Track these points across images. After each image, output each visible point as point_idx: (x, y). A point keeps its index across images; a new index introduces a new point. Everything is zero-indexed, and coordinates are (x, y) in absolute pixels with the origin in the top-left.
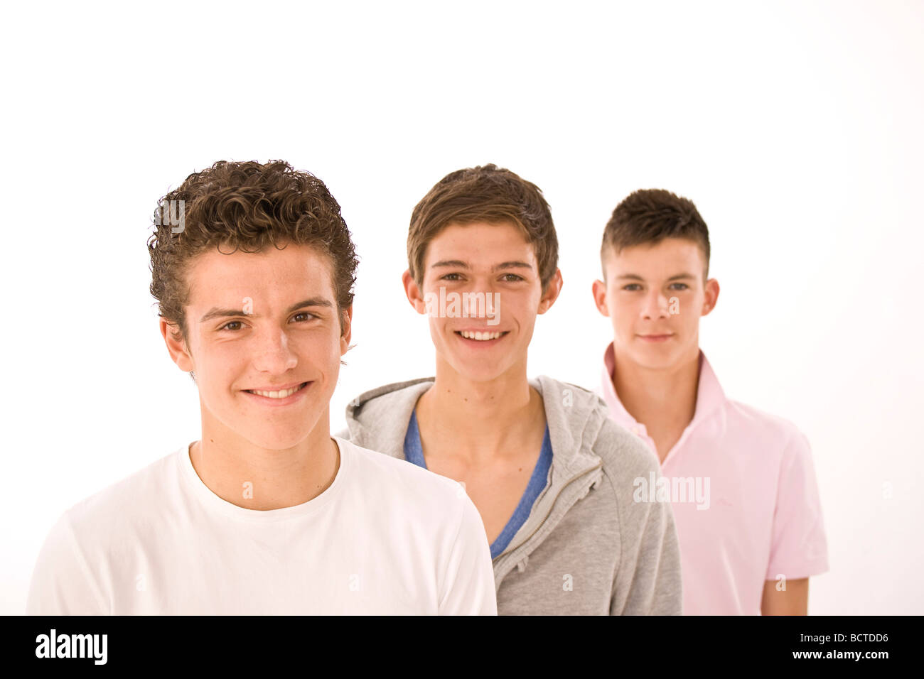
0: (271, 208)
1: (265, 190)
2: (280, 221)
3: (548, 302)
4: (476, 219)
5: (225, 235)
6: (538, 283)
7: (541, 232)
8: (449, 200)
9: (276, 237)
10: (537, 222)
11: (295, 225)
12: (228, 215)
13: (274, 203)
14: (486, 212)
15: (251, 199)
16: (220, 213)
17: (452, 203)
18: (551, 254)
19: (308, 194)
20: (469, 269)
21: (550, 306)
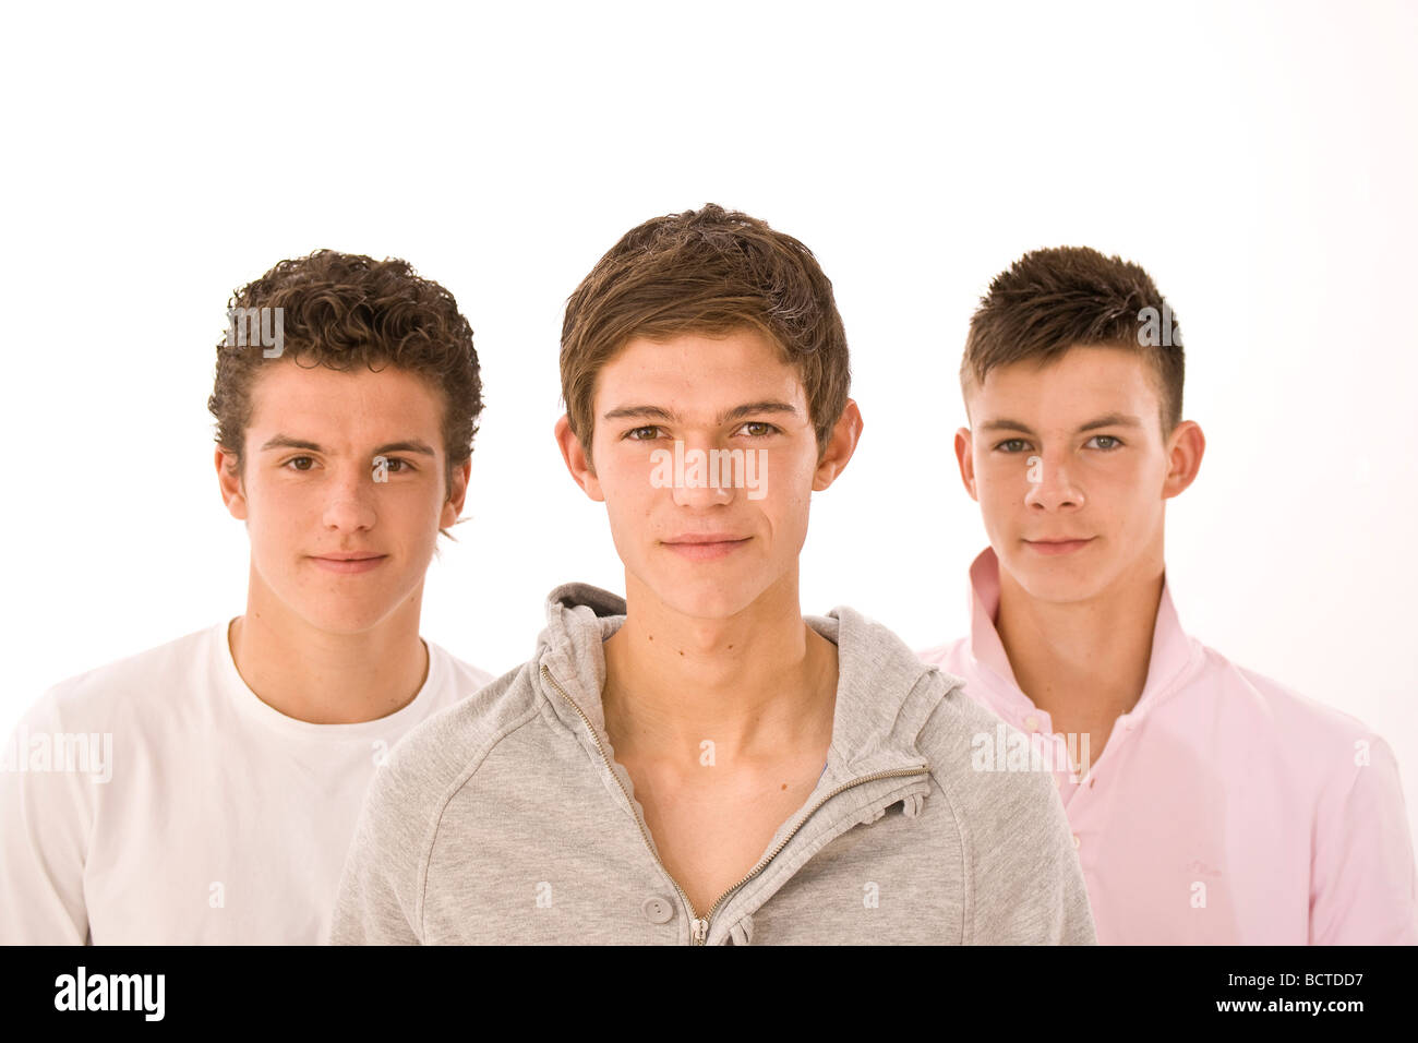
0: (372, 316)
1: (368, 294)
2: (381, 334)
3: (833, 467)
4: (684, 329)
5: (306, 342)
6: (810, 435)
7: (811, 341)
8: (631, 291)
9: (372, 355)
10: (801, 322)
11: (398, 343)
12: (314, 318)
13: (376, 311)
14: (702, 314)
15: (346, 301)
16: (306, 314)
17: (637, 296)
18: (832, 377)
19: (425, 306)
20: (676, 421)
21: (837, 473)
